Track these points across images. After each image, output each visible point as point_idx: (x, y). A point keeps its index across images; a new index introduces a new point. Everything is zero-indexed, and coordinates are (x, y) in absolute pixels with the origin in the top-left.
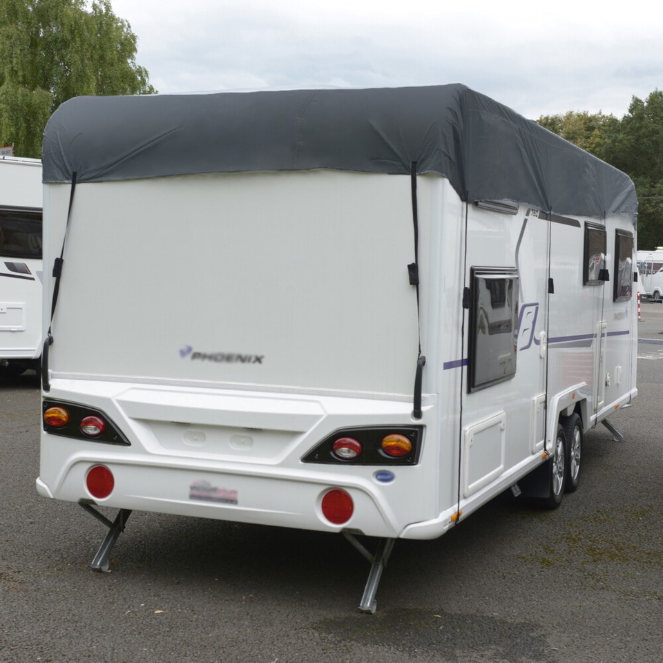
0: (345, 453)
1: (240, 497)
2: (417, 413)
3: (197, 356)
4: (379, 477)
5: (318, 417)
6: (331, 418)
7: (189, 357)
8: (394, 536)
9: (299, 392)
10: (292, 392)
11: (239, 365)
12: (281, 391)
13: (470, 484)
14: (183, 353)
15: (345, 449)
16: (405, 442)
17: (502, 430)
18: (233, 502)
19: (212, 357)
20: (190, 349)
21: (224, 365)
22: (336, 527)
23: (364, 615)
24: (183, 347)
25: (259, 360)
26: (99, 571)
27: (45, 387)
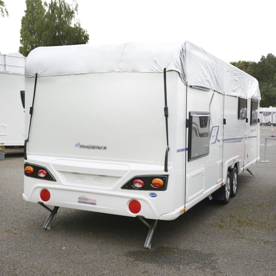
0: (138, 185)
1: (97, 202)
2: (166, 170)
3: (82, 146)
4: (151, 195)
5: (127, 171)
6: (132, 171)
7: (78, 147)
8: (157, 219)
9: (120, 161)
10: (118, 161)
11: (97, 150)
12: (113, 161)
13: (189, 197)
14: (76, 146)
15: (137, 184)
16: (161, 181)
17: (203, 175)
18: (95, 204)
19: (88, 147)
20: (79, 144)
21: (92, 150)
22: (134, 215)
23: (145, 250)
24: (77, 143)
25: (105, 148)
26: (46, 229)
27: (26, 158)
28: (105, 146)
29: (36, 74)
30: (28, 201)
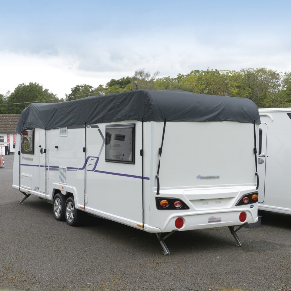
1: (222, 219)
3: (202, 178)
4: (251, 207)
5: (238, 192)
6: (242, 192)
9: (229, 186)
12: (224, 186)
14: (198, 178)
18: (220, 221)
19: (206, 178)
20: (199, 176)
21: (209, 180)
22: (242, 223)
25: (218, 177)
27: (158, 193)
28: (218, 175)
30: (161, 232)
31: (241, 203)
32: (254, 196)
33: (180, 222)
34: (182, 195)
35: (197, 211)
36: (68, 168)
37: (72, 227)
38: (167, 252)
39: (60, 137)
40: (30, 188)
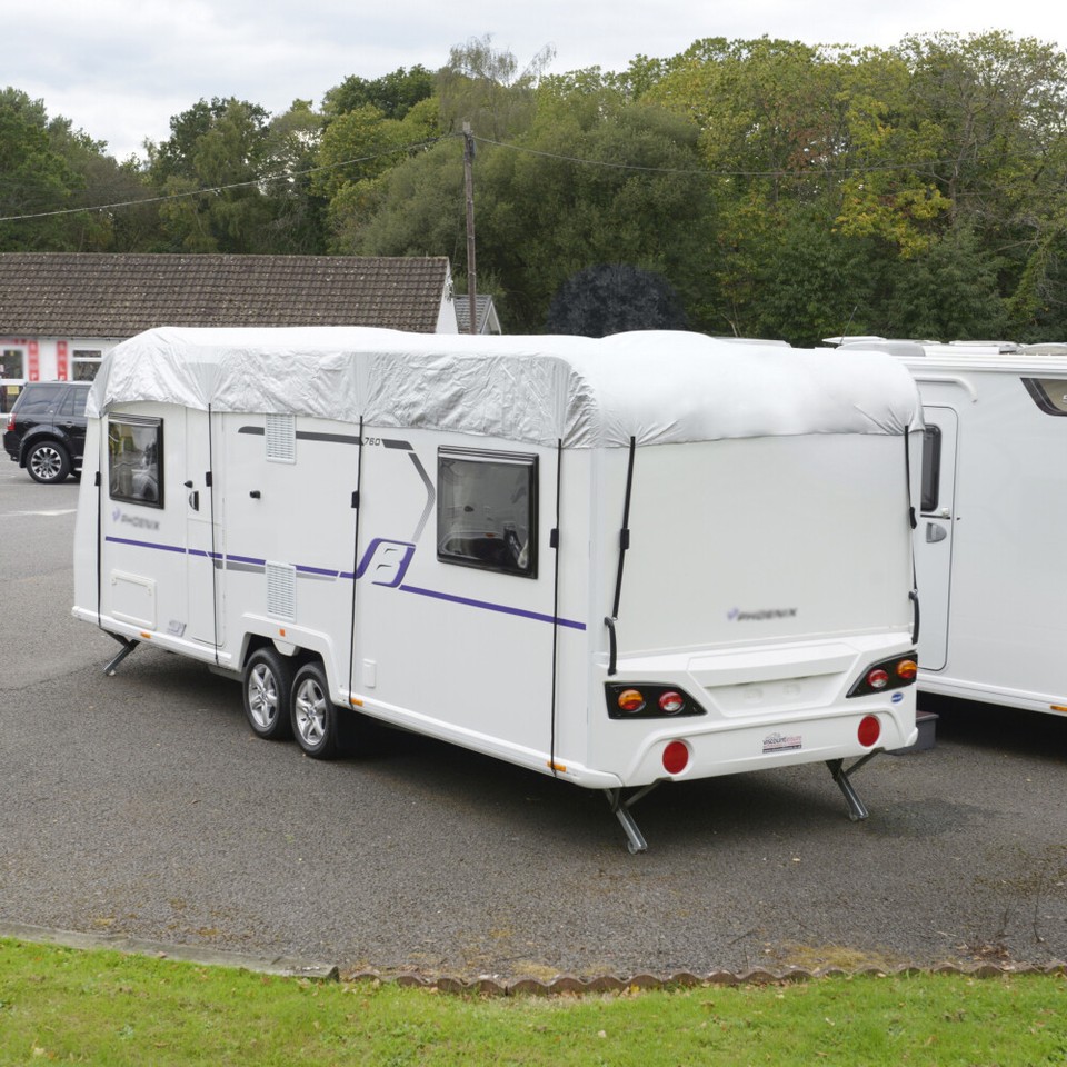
1: (804, 742)
2: (915, 639)
3: (742, 617)
4: (894, 699)
5: (854, 657)
6: (865, 654)
7: (735, 619)
11: (778, 620)
14: (730, 616)
15: (877, 680)
18: (798, 746)
19: (755, 616)
20: (736, 611)
21: (765, 623)
22: (867, 750)
24: (730, 610)
25: (793, 612)
26: (641, 852)
27: (612, 671)
28: (792, 606)
29: (633, 438)
30: (621, 785)
31: (863, 688)
32: (905, 665)
33: (676, 754)
34: (683, 674)
35: (727, 719)
36: (299, 568)
37: (320, 763)
38: (638, 843)
39: (268, 461)
40: (150, 623)
